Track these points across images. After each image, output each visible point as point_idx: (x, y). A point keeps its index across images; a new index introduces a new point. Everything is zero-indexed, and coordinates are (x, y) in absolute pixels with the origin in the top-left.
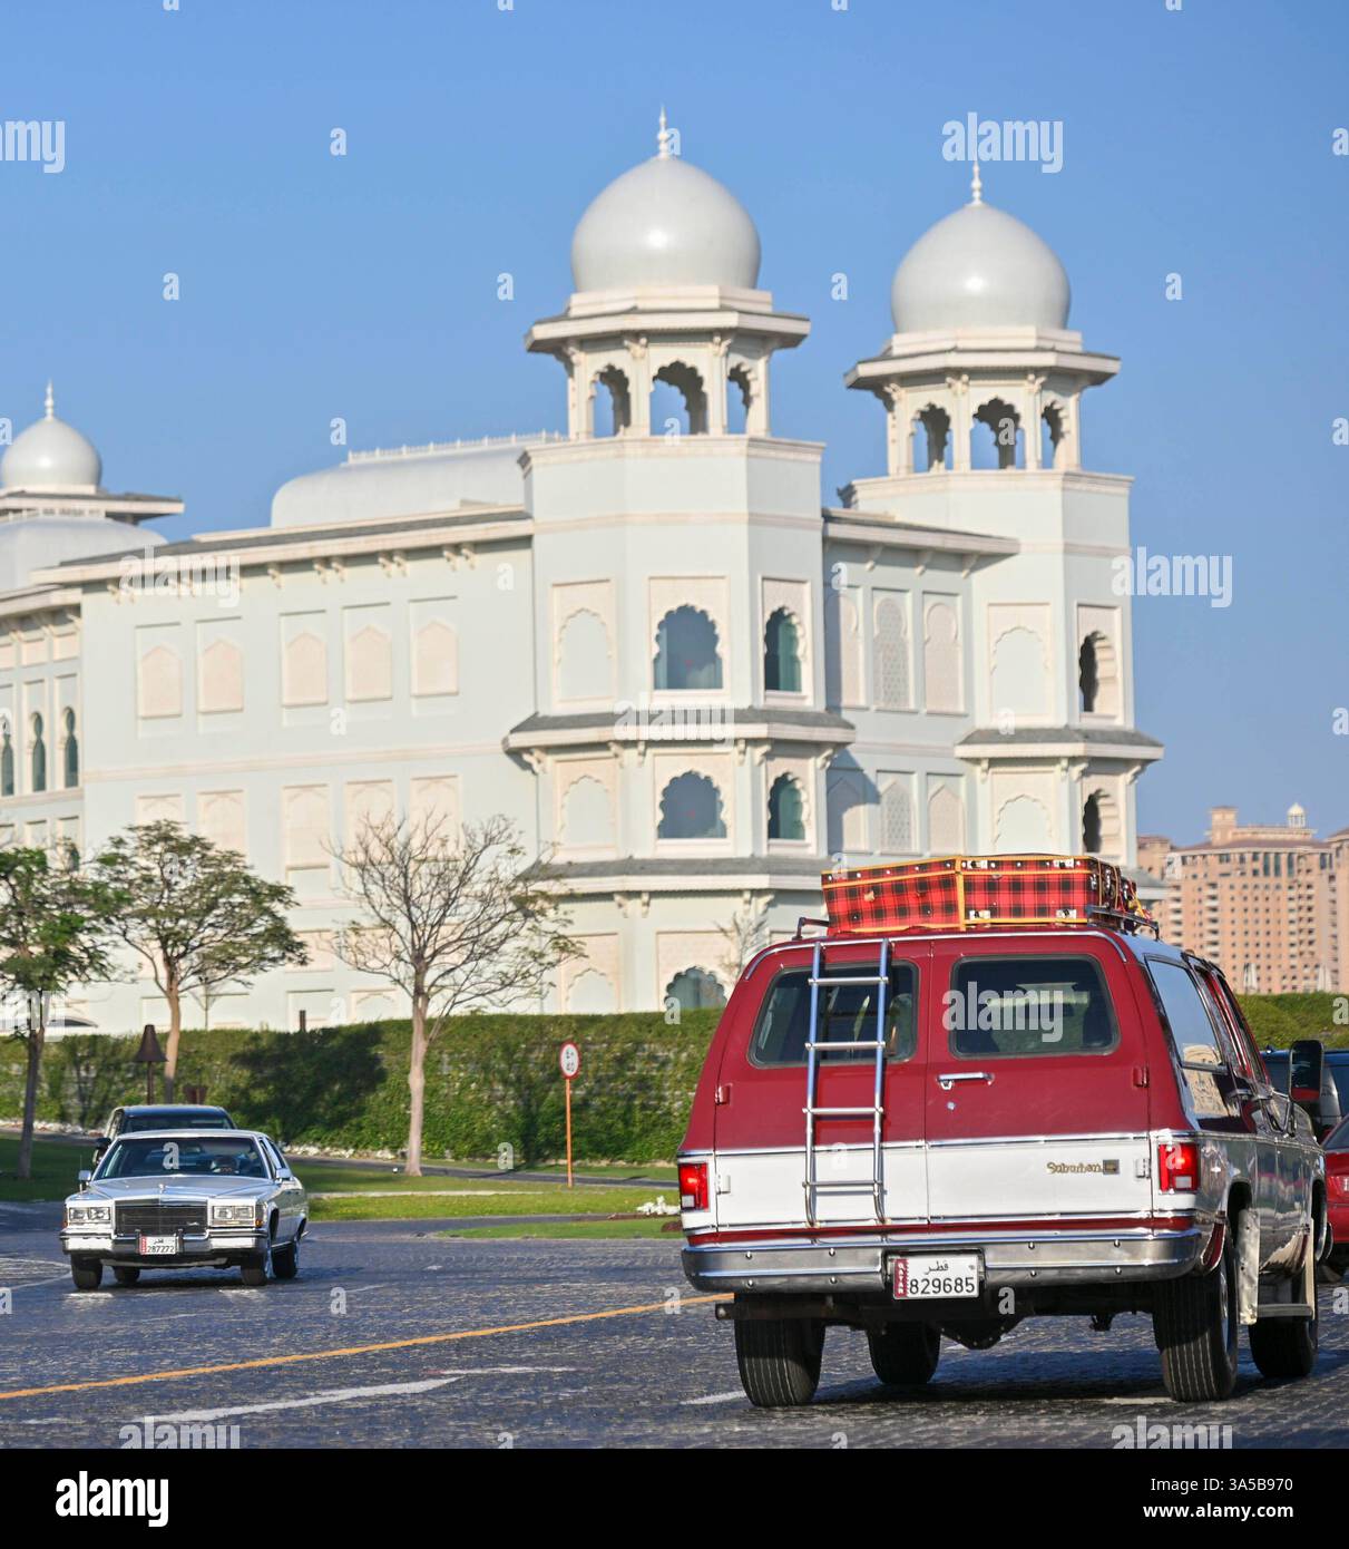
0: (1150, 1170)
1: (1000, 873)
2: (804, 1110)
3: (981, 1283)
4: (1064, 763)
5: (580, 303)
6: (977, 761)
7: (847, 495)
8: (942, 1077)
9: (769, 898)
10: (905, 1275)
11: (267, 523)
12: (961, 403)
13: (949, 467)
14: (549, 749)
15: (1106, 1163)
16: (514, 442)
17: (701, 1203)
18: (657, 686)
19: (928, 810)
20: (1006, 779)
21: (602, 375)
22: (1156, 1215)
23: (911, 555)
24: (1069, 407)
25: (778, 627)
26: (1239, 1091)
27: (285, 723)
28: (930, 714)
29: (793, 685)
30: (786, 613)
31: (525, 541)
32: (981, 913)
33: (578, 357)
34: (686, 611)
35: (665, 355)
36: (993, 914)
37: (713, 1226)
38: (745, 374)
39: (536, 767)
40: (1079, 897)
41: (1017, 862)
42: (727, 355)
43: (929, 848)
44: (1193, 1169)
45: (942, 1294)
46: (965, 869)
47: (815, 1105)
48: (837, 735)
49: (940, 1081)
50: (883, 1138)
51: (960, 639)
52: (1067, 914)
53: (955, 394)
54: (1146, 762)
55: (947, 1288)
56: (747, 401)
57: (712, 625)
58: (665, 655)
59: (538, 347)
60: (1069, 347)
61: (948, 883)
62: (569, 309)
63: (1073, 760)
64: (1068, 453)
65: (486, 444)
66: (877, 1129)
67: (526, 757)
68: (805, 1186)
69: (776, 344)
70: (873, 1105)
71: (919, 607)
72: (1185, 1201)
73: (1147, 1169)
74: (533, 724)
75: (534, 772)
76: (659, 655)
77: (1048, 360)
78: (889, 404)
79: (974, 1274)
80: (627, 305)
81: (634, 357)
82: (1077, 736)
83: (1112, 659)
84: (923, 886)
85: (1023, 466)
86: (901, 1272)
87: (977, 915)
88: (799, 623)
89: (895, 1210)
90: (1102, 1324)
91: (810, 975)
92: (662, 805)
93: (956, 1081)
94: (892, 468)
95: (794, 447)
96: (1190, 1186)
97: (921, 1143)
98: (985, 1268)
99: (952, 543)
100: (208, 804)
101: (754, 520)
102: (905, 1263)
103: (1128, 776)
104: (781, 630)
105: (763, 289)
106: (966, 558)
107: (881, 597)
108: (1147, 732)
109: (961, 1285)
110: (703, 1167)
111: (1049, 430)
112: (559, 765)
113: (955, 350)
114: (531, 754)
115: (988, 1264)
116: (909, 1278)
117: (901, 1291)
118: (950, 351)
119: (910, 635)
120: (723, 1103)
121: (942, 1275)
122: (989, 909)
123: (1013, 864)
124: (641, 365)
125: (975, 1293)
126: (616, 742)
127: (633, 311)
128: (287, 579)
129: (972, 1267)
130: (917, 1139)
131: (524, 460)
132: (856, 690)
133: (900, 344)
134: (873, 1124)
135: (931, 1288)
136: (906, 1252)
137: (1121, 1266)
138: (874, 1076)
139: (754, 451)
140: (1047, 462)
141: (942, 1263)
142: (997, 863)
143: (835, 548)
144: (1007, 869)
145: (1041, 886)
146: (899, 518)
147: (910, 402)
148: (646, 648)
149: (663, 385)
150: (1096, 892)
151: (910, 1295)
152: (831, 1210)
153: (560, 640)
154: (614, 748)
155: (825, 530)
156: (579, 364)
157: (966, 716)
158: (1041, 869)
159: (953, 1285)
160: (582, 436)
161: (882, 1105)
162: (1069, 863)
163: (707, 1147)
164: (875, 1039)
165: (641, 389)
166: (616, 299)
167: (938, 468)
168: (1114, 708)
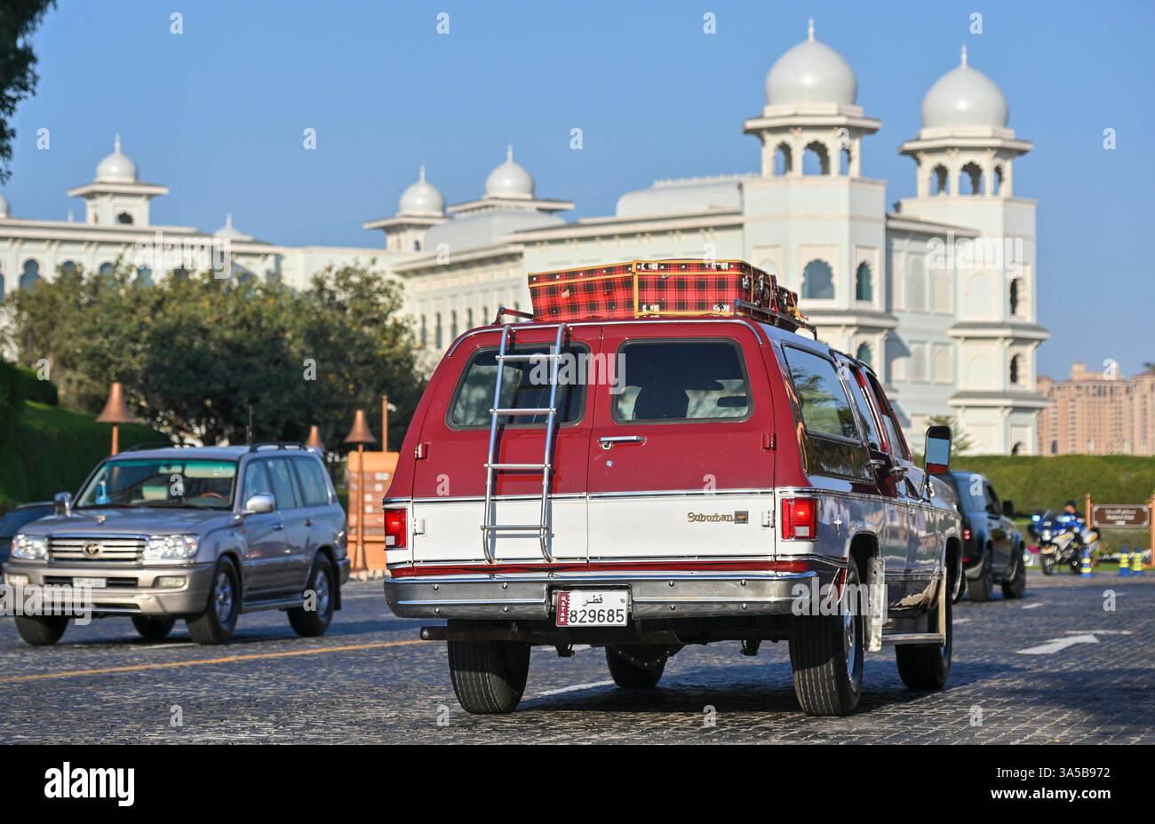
0: (774, 521)
1: (669, 274)
2: (486, 465)
3: (629, 615)
4: (1001, 340)
5: (769, 111)
6: (958, 337)
7: (897, 207)
8: (603, 439)
10: (567, 607)
11: (613, 213)
12: (955, 163)
13: (948, 193)
15: (737, 514)
16: (736, 178)
17: (401, 542)
19: (935, 362)
20: (972, 346)
21: (779, 146)
22: (778, 559)
24: (1007, 167)
25: (863, 271)
26: (872, 461)
28: (937, 314)
29: (869, 298)
30: (867, 264)
31: (740, 226)
32: (651, 307)
33: (768, 137)
34: (818, 262)
35: (811, 137)
36: (662, 308)
37: (410, 562)
38: (849, 148)
40: (732, 294)
41: (682, 264)
42: (841, 137)
43: (934, 380)
44: (812, 521)
45: (596, 623)
46: (639, 270)
47: (495, 461)
48: (890, 323)
49: (601, 442)
50: (551, 490)
51: (951, 278)
52: (722, 308)
53: (952, 159)
54: (1041, 340)
55: (601, 618)
56: (850, 160)
57: (830, 269)
58: (807, 283)
59: (748, 132)
60: (1008, 137)
61: (628, 284)
62: (763, 113)
63: (1006, 338)
64: (1006, 188)
65: (722, 179)
66: (545, 482)
68: (483, 529)
69: (864, 132)
70: (543, 462)
72: (803, 548)
73: (771, 519)
76: (804, 283)
77: (997, 143)
78: (919, 162)
79: (624, 606)
80: (792, 112)
81: (795, 138)
82: (1008, 326)
83: (1026, 290)
84: (609, 285)
85: (983, 193)
86: (563, 604)
87: (648, 308)
88: (873, 269)
89: (560, 550)
90: (751, 650)
91: (498, 353)
93: (614, 442)
94: (920, 194)
95: (872, 183)
96: (808, 534)
97: (584, 494)
98: (633, 601)
101: (852, 218)
102: (567, 597)
103: (1032, 347)
104: (864, 273)
105: (858, 105)
106: (964, 236)
107: (913, 257)
108: (1043, 325)
109: (612, 615)
110: (403, 512)
111: (997, 177)
113: (952, 137)
115: (635, 599)
116: (570, 609)
117: (562, 620)
118: (949, 138)
120: (421, 459)
121: (597, 607)
122: (658, 303)
123: (678, 266)
124: (798, 142)
125: (624, 623)
127: (795, 115)
128: (624, 242)
129: (623, 601)
130: (581, 491)
131: (740, 186)
132: (900, 302)
133: (925, 133)
134: (542, 478)
135: (587, 618)
136: (568, 587)
137: (747, 602)
138: (545, 438)
139: (853, 185)
140: (996, 192)
141: (597, 597)
142: (666, 265)
143: (891, 233)
144: (675, 271)
145: (701, 285)
147: (929, 162)
149: (809, 151)
150: (748, 291)
151: (570, 624)
152: (507, 550)
155: (887, 224)
156: (768, 140)
157: (953, 315)
158: (702, 270)
159: (606, 616)
160: (769, 175)
161: (551, 461)
162: (725, 266)
163: (407, 496)
164: (548, 407)
165: (798, 154)
166: (787, 109)
167: (942, 194)
168: (1026, 313)
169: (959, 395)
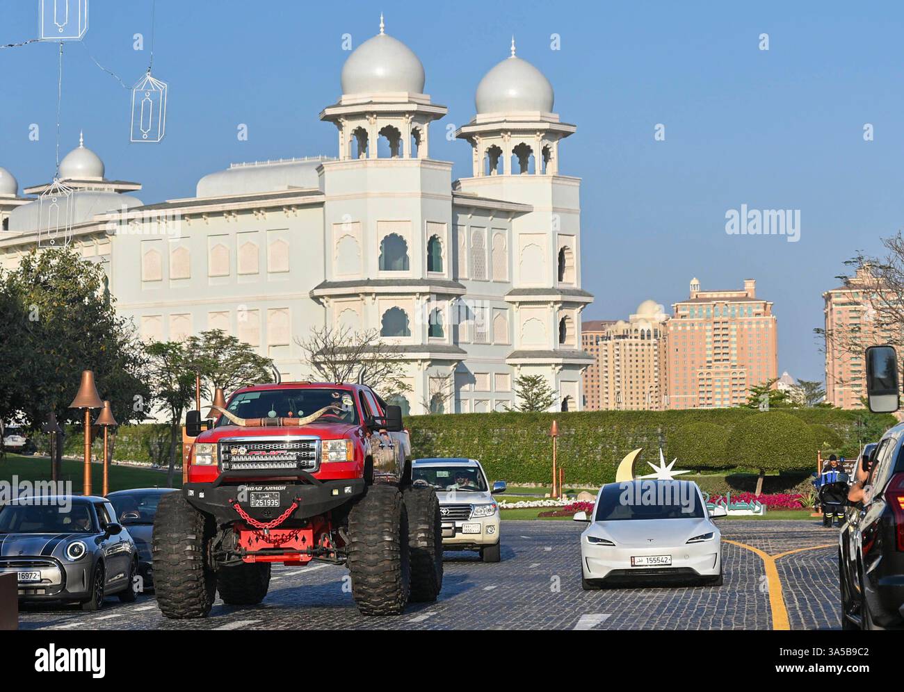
4: (552, 304)
5: (346, 99)
6: (514, 303)
7: (455, 185)
9: (429, 363)
11: (194, 195)
12: (507, 145)
14: (331, 296)
16: (318, 159)
18: (380, 269)
19: (493, 325)
20: (526, 310)
21: (356, 131)
23: (486, 211)
25: (433, 243)
27: (210, 284)
28: (495, 282)
29: (439, 269)
30: (437, 237)
31: (321, 204)
33: (345, 123)
34: (393, 236)
35: (384, 122)
38: (418, 131)
39: (326, 304)
42: (411, 123)
43: (493, 341)
48: (458, 291)
51: (507, 249)
53: (505, 141)
54: (586, 304)
56: (418, 143)
57: (405, 242)
58: (383, 256)
59: (327, 118)
60: (554, 121)
62: (341, 101)
63: (556, 303)
64: (553, 166)
67: (321, 300)
69: (432, 117)
71: (490, 235)
74: (325, 285)
75: (324, 306)
76: (381, 255)
77: (546, 126)
78: (474, 145)
80: (368, 100)
81: (371, 123)
82: (558, 292)
83: (572, 258)
88: (442, 242)
92: (383, 322)
94: (475, 173)
95: (440, 164)
99: (505, 207)
100: (174, 320)
101: (424, 196)
103: (578, 310)
104: (435, 245)
105: (426, 94)
106: (509, 213)
107: (474, 230)
108: (587, 290)
111: (543, 157)
112: (336, 304)
113: (505, 121)
114: (324, 298)
118: (503, 122)
119: (486, 247)
124: (373, 127)
126: (362, 293)
127: (370, 103)
131: (320, 168)
132: (464, 273)
133: (480, 118)
139: (423, 166)
143: (457, 209)
146: (480, 195)
148: (375, 252)
149: (383, 136)
153: (337, 248)
154: (362, 296)
155: (453, 201)
156: (345, 126)
157: (509, 283)
160: (347, 158)
165: (373, 138)
166: (362, 97)
167: (495, 171)
168: (572, 278)
169: (515, 355)
